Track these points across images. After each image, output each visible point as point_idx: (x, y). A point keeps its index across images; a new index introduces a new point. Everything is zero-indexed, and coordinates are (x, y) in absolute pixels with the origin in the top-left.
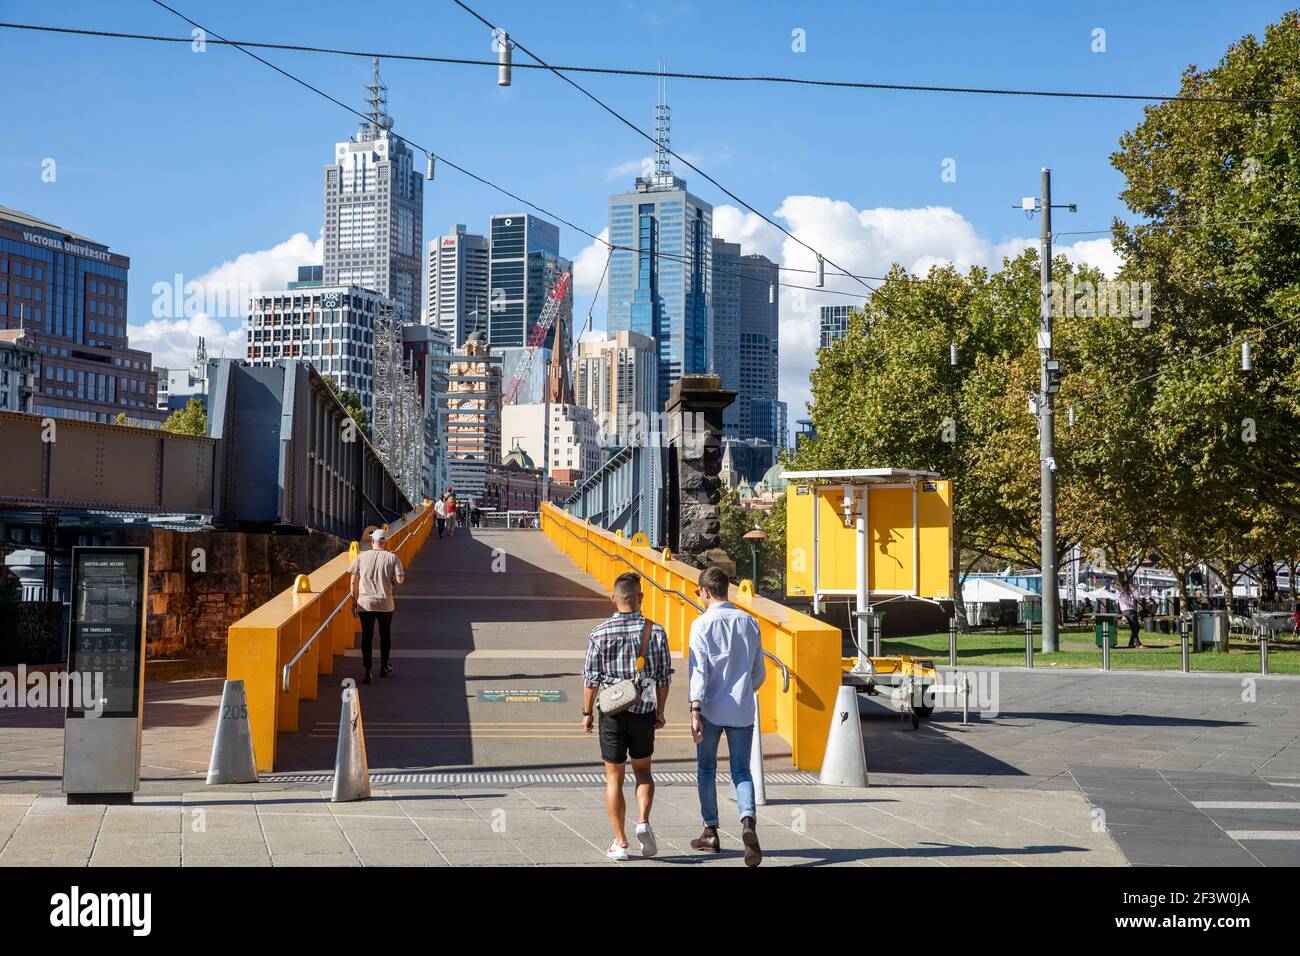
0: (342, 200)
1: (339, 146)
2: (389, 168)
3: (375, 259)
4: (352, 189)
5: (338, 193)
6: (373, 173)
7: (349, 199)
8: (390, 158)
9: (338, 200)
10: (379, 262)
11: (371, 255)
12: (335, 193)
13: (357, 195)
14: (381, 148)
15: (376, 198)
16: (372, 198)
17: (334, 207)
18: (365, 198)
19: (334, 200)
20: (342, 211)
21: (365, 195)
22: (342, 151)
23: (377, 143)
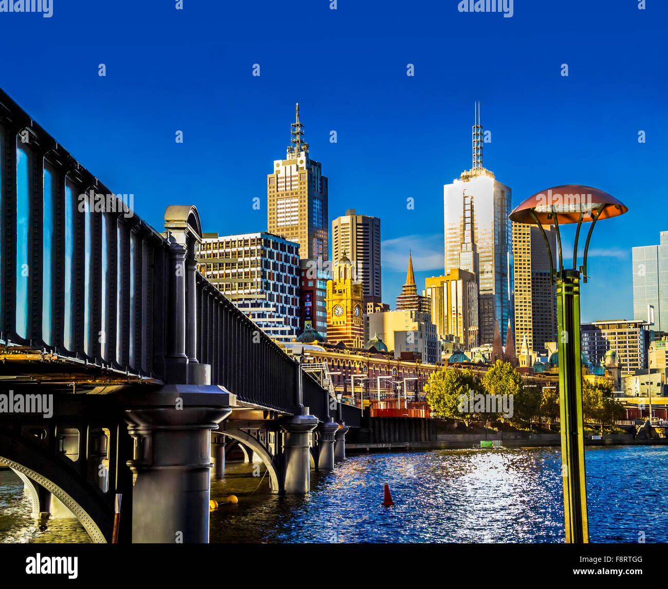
0: (278, 196)
1: (276, 162)
2: (307, 174)
3: (299, 231)
4: (284, 189)
5: (276, 191)
6: (297, 178)
7: (282, 195)
8: (307, 168)
9: (276, 196)
10: (301, 233)
11: (297, 228)
12: (274, 192)
13: (287, 192)
14: (302, 162)
15: (299, 193)
16: (297, 193)
17: (274, 200)
18: (292, 194)
19: (274, 196)
20: (279, 202)
21: (292, 192)
22: (278, 165)
23: (299, 159)
